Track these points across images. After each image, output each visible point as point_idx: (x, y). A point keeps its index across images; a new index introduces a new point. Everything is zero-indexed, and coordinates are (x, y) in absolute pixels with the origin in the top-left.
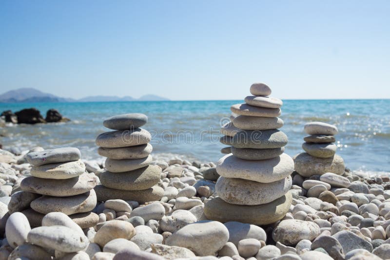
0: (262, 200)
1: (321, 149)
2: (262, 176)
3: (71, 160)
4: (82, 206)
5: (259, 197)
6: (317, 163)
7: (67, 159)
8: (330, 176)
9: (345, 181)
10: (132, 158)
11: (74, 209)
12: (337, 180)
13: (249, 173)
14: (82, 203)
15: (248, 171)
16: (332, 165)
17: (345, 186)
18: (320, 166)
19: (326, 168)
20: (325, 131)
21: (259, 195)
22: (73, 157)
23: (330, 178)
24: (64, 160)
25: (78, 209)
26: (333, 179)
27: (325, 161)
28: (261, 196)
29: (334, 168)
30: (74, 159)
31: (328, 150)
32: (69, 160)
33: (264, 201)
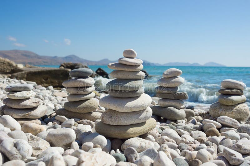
0: (118, 123)
1: (224, 99)
2: (117, 107)
3: (25, 90)
4: (27, 114)
5: (116, 120)
6: (221, 108)
7: (22, 89)
8: (223, 118)
9: (234, 123)
10: (78, 94)
11: (20, 115)
12: (227, 121)
13: (109, 104)
14: (27, 113)
15: (109, 103)
16: (233, 111)
17: (233, 126)
18: (222, 111)
19: (227, 112)
20: (233, 86)
21: (116, 119)
22: (26, 89)
23: (222, 120)
24: (20, 90)
25: (24, 116)
26: (225, 120)
27: (228, 107)
28: (117, 120)
29: (234, 113)
30: (26, 90)
31: (230, 100)
32: (23, 90)
33: (120, 123)
